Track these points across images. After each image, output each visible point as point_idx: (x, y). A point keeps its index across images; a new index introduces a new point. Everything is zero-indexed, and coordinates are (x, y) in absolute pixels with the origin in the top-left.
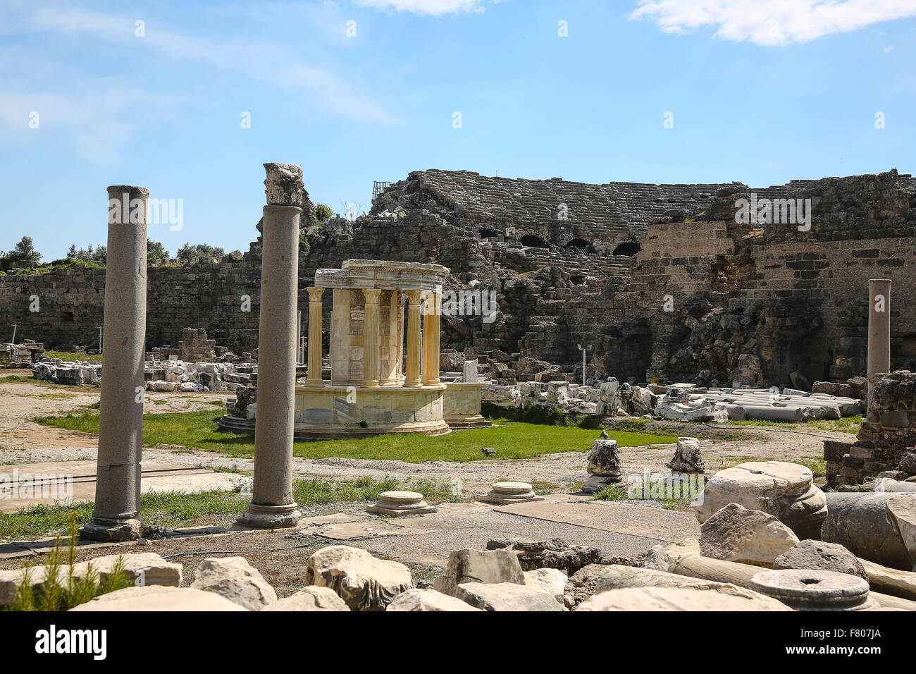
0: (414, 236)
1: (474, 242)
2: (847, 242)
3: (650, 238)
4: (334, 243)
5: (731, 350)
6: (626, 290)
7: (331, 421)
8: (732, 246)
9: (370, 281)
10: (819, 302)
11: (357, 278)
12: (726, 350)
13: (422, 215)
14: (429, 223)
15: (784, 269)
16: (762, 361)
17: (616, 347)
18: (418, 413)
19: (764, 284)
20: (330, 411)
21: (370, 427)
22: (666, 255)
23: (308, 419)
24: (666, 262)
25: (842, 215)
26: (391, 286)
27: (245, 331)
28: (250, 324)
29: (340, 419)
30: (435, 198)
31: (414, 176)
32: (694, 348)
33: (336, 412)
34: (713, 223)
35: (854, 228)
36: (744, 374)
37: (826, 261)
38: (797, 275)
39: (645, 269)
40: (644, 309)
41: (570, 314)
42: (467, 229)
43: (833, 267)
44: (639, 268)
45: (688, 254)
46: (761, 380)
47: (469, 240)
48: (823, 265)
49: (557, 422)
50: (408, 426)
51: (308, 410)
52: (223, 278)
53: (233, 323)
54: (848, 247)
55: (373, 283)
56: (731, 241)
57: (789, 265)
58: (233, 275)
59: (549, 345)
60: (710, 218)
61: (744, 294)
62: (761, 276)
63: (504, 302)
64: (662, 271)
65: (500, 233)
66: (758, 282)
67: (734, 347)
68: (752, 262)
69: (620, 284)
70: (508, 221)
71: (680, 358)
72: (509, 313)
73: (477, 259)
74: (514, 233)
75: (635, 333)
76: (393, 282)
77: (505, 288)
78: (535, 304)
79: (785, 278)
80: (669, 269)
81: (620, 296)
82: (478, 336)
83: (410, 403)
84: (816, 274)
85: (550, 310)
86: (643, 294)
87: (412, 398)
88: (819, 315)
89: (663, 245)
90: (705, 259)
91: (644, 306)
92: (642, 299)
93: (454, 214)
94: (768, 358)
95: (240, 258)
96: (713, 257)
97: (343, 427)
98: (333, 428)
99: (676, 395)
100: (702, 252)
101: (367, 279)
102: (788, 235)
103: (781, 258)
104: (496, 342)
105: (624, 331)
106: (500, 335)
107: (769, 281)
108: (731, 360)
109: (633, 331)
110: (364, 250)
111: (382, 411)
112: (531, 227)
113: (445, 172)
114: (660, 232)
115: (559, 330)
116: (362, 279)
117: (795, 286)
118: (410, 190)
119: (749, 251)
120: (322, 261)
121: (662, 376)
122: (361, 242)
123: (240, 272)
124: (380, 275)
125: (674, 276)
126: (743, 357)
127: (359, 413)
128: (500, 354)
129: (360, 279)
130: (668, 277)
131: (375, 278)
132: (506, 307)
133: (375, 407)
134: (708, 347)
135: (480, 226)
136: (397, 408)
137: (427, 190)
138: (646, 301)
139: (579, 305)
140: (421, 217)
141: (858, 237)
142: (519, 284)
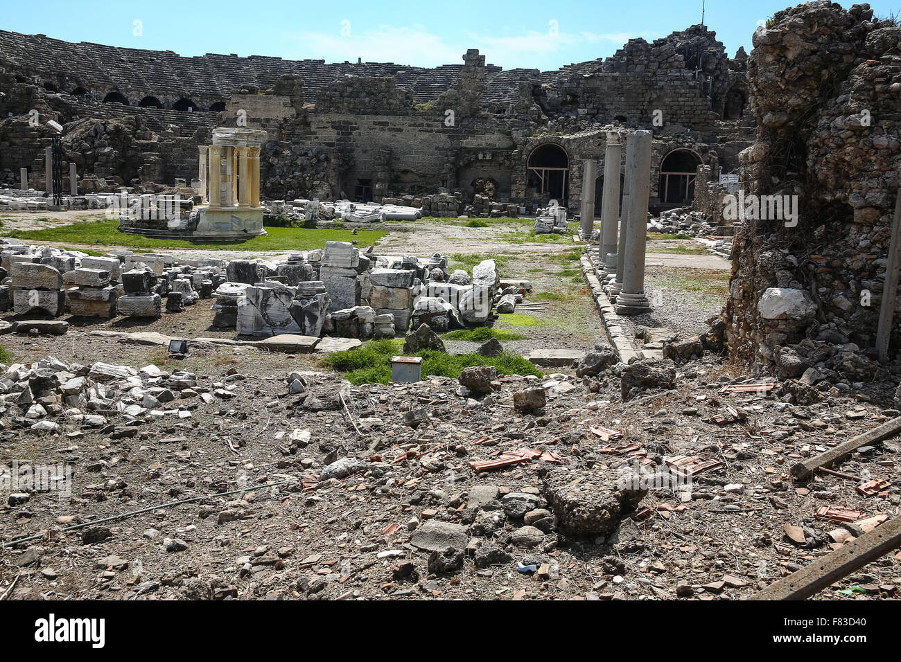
2: (370, 117)
3: (233, 103)
5: (307, 179)
7: (230, 229)
8: (295, 113)
10: (352, 151)
12: (304, 179)
15: (330, 129)
16: (330, 185)
19: (317, 138)
20: (227, 223)
21: (249, 232)
25: (367, 100)
29: (234, 228)
32: (281, 177)
33: (232, 224)
34: (281, 97)
35: (374, 108)
36: (320, 193)
37: (357, 126)
38: (338, 133)
39: (229, 124)
43: (361, 130)
45: (262, 116)
46: (331, 197)
48: (355, 129)
54: (372, 119)
56: (294, 109)
57: (333, 127)
60: (278, 93)
61: (303, 143)
62: (314, 133)
66: (313, 136)
67: (309, 177)
68: (308, 124)
77: (108, 130)
78: (132, 143)
79: (332, 135)
84: (351, 133)
85: (148, 148)
88: (353, 158)
89: (244, 108)
90: (276, 120)
94: (333, 183)
96: (280, 118)
97: (236, 233)
98: (231, 233)
100: (273, 115)
102: (332, 109)
103: (328, 122)
104: (110, 170)
107: (320, 136)
108: (309, 185)
111: (252, 222)
114: (241, 100)
115: (161, 162)
117: (337, 140)
119: (305, 117)
126: (317, 182)
127: (243, 224)
132: (111, 144)
134: (291, 176)
139: (174, 145)
141: (376, 114)
142: (116, 127)
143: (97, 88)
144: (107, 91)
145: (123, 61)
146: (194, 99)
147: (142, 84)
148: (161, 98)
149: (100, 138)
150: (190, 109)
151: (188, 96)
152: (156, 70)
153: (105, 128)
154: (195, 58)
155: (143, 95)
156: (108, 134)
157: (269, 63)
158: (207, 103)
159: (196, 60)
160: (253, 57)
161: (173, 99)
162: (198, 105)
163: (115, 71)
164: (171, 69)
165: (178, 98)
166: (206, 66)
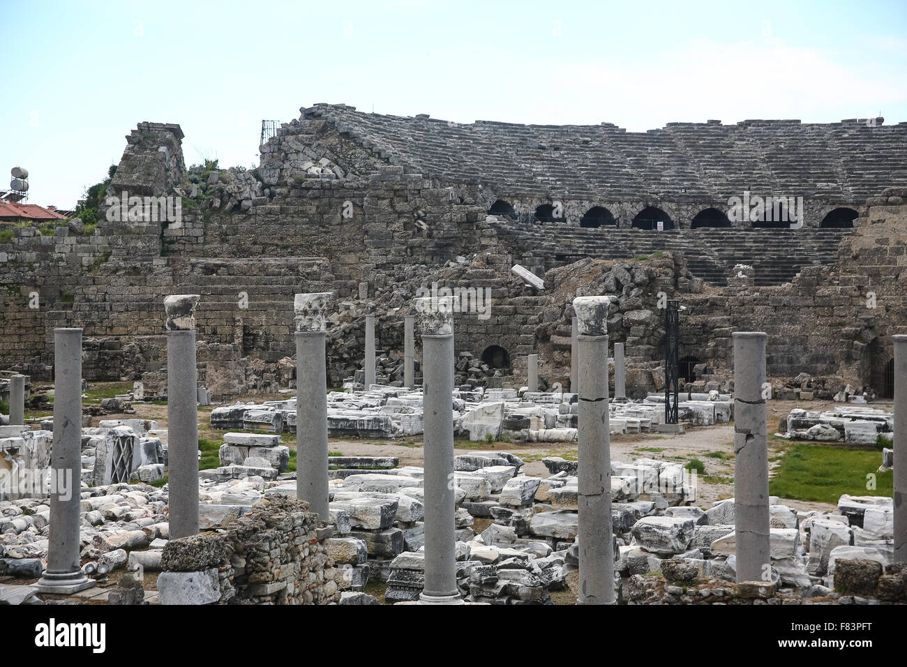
0: (386, 202)
3: (873, 222)
4: (237, 208)
22: (899, 243)
24: (898, 251)
27: (149, 340)
28: (142, 329)
39: (865, 260)
44: (855, 258)
52: (61, 259)
53: (111, 328)
58: (79, 255)
64: (892, 262)
80: (903, 260)
86: (859, 288)
89: (894, 230)
91: (862, 303)
92: (859, 295)
109: (870, 336)
110: (300, 220)
114: (888, 215)
120: (227, 235)
122: (292, 209)
130: (903, 268)
137: (346, 135)
142: (649, 274)
143: (522, 198)
144: (536, 203)
145: (543, 148)
146: (666, 207)
147: (583, 187)
148: (614, 209)
149: (628, 295)
150: (660, 225)
151: (656, 201)
152: (597, 160)
153: (633, 276)
154: (651, 133)
155: (587, 206)
156: (638, 285)
157: (779, 132)
158: (689, 213)
159: (653, 138)
160: (748, 123)
161: (633, 209)
162: (673, 217)
163: (538, 168)
164: (618, 157)
165: (641, 207)
166: (674, 146)
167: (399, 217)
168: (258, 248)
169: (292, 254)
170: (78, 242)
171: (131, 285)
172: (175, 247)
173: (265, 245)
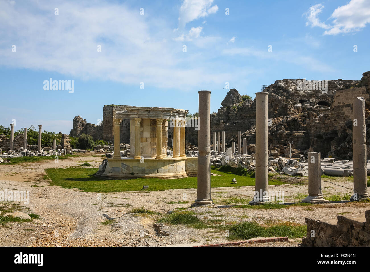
1: (289, 104)
3: (337, 97)
4: (245, 108)
6: (329, 119)
7: (120, 172)
8: (368, 97)
9: (136, 115)
11: (130, 114)
13: (272, 96)
14: (274, 98)
17: (319, 143)
18: (160, 170)
20: (119, 168)
21: (135, 175)
22: (343, 103)
23: (113, 171)
24: (343, 106)
26: (146, 117)
29: (123, 171)
30: (283, 89)
31: (277, 82)
32: (348, 143)
33: (122, 169)
34: (360, 88)
39: (335, 110)
40: (336, 127)
41: (310, 130)
42: (294, 100)
44: (333, 110)
45: (351, 102)
47: (288, 104)
49: (243, 174)
50: (153, 175)
51: (113, 168)
55: (137, 116)
56: (368, 95)
59: (300, 142)
63: (287, 126)
64: (342, 110)
65: (308, 101)
69: (328, 116)
70: (313, 96)
71: (341, 147)
72: (289, 130)
73: (290, 111)
74: (314, 100)
75: (329, 137)
76: (146, 116)
77: (288, 121)
78: (300, 126)
80: (344, 109)
81: (327, 121)
82: (274, 140)
83: (154, 165)
85: (304, 129)
86: (335, 120)
87: (156, 163)
89: (342, 99)
91: (336, 125)
92: (335, 123)
93: (289, 95)
95: (216, 115)
97: (124, 175)
98: (121, 175)
99: (291, 163)
101: (134, 114)
104: (282, 142)
105: (323, 136)
106: (284, 139)
109: (329, 136)
111: (141, 168)
112: (323, 98)
113: (290, 80)
114: (340, 94)
115: (304, 136)
116: (132, 114)
118: (274, 87)
121: (334, 155)
123: (215, 120)
124: (140, 113)
125: (346, 112)
127: (131, 169)
128: (281, 146)
129: (131, 114)
130: (344, 112)
131: (137, 114)
132: (288, 128)
133: (137, 167)
135: (300, 98)
136: (148, 167)
137: (280, 87)
138: (337, 123)
139: (313, 126)
140: (271, 96)
167: (272, 107)
168: (245, 118)
169: (251, 119)
170: (214, 118)
171: (216, 127)
172: (231, 118)
173: (246, 117)
